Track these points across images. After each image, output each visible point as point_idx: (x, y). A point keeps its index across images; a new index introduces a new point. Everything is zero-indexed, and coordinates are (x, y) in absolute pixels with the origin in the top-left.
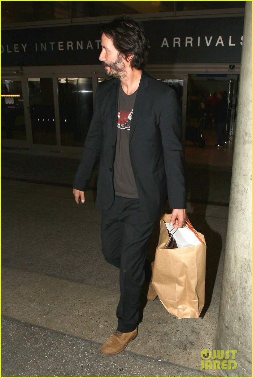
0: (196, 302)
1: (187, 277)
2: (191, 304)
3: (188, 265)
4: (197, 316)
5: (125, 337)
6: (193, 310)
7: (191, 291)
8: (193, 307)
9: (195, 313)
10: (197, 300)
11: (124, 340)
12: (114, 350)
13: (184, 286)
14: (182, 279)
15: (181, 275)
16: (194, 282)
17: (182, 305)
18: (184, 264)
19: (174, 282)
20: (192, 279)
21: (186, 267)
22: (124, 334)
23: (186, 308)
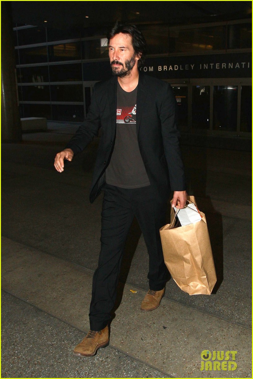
0: (205, 278)
1: (192, 254)
2: (201, 281)
3: (190, 243)
4: (209, 293)
5: (159, 294)
6: (204, 286)
7: (198, 268)
8: (204, 284)
9: (207, 290)
10: (205, 277)
11: (158, 297)
12: (153, 306)
13: (191, 264)
14: (188, 256)
15: (186, 253)
16: (198, 259)
17: (193, 282)
18: (185, 242)
19: (182, 260)
20: (196, 256)
21: (188, 245)
22: (157, 292)
23: (197, 285)
